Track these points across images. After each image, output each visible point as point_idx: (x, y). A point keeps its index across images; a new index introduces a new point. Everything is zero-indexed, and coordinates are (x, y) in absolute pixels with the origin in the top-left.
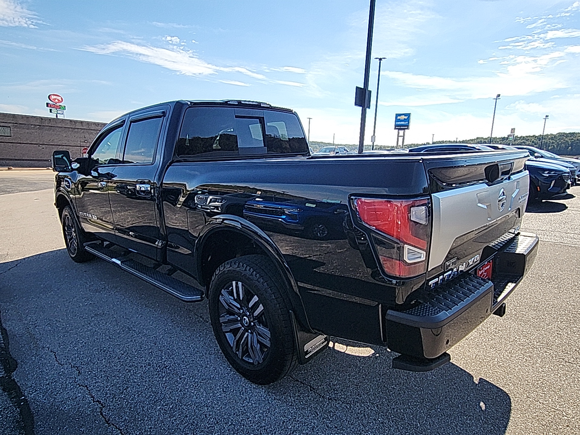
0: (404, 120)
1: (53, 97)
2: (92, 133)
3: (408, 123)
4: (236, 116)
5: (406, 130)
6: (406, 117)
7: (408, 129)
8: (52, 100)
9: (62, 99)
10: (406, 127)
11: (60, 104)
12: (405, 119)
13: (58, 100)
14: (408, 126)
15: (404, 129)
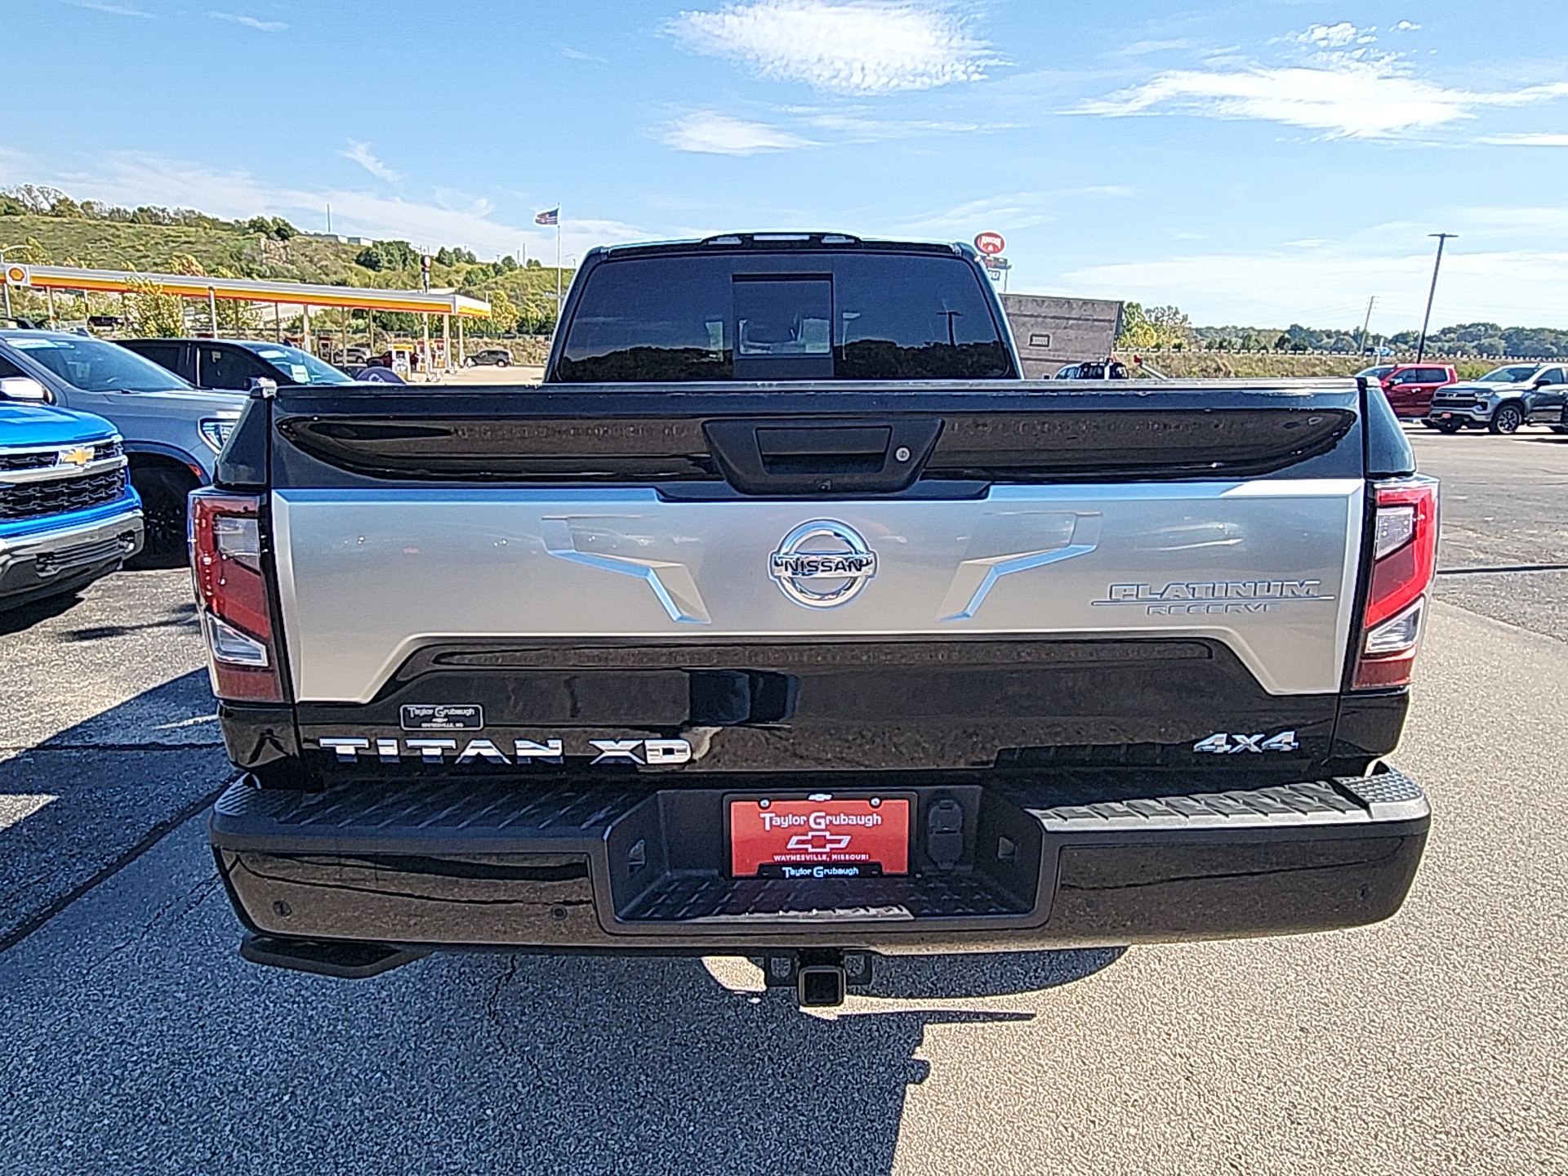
1: (985, 240)
2: (1024, 324)
4: (734, 276)
8: (981, 246)
9: (1002, 243)
11: (997, 255)
13: (994, 246)
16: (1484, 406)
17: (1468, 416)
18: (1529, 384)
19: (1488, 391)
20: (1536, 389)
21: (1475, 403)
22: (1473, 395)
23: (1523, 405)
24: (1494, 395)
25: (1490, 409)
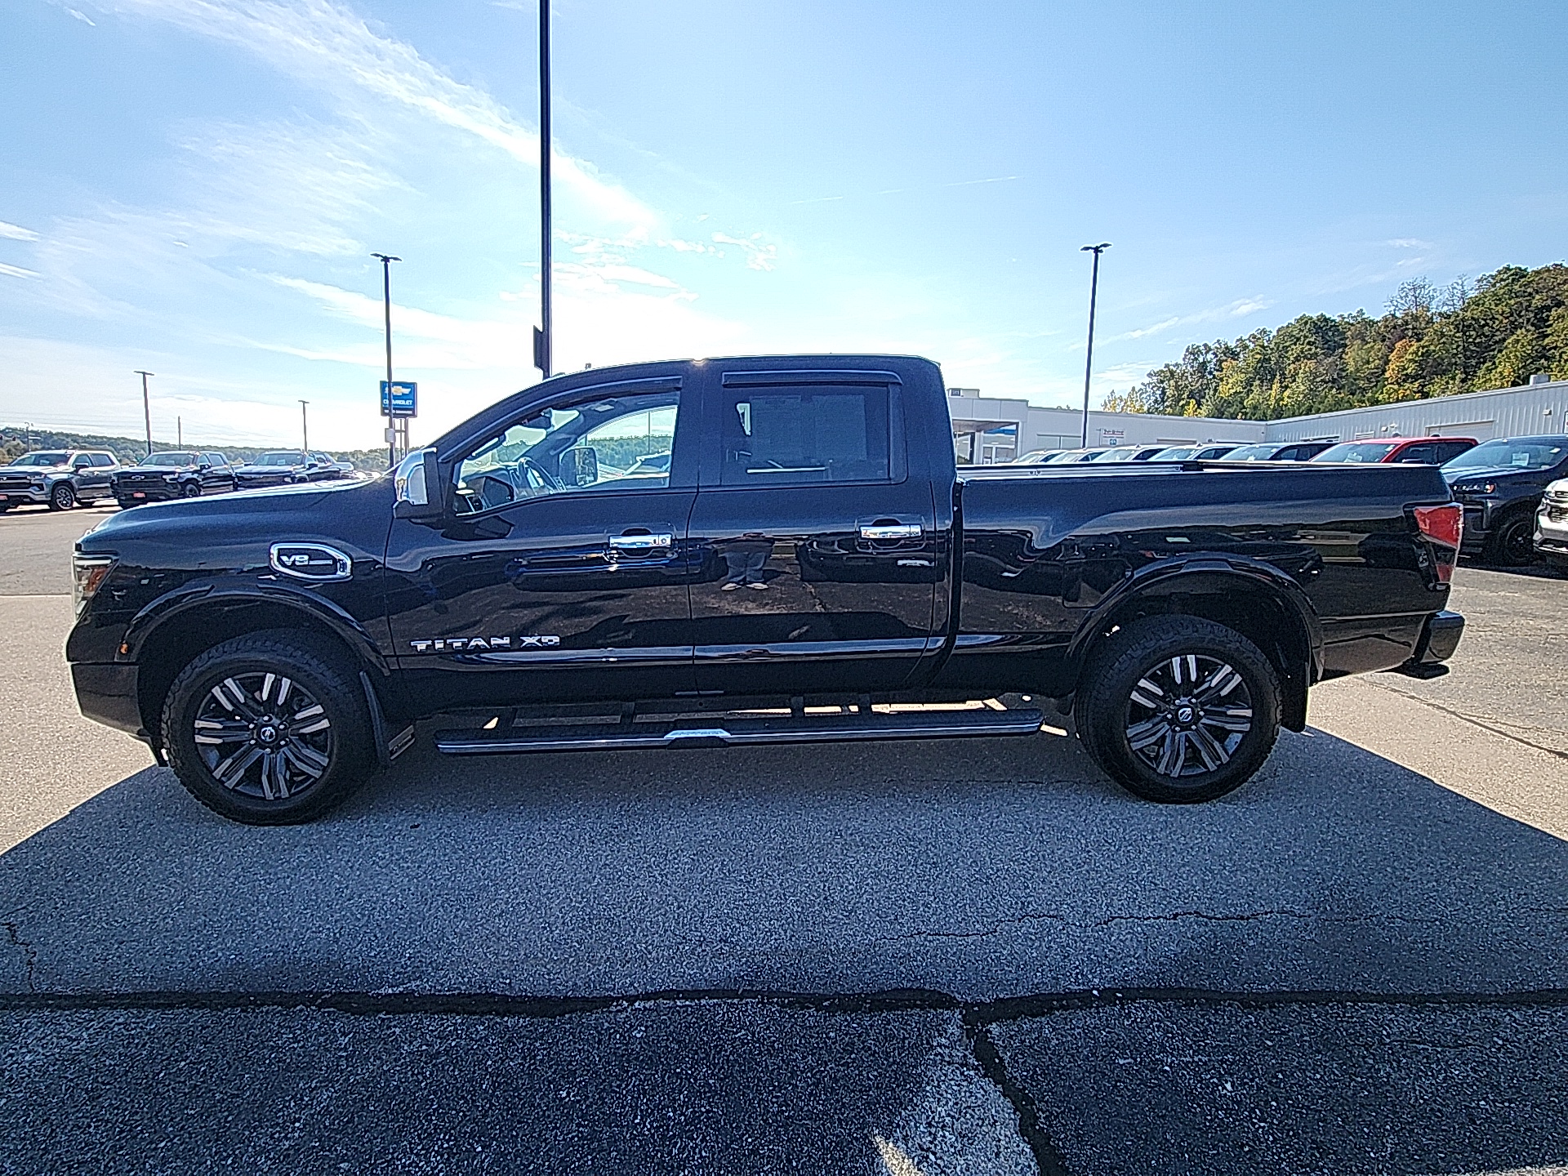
0: (403, 397)
3: (413, 403)
5: (410, 420)
6: (407, 391)
7: (414, 415)
10: (410, 412)
12: (403, 394)
14: (413, 410)
15: (405, 416)
16: (41, 487)
17: (27, 497)
18: (69, 467)
19: (39, 474)
20: (77, 471)
21: (31, 485)
22: (25, 478)
23: (70, 483)
24: (45, 477)
25: (46, 490)
